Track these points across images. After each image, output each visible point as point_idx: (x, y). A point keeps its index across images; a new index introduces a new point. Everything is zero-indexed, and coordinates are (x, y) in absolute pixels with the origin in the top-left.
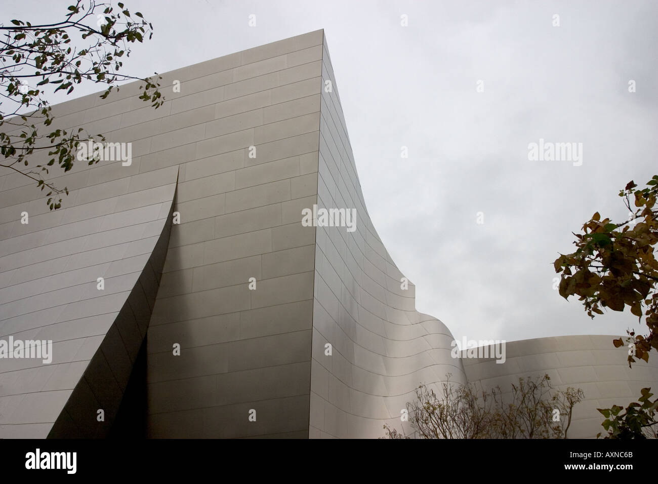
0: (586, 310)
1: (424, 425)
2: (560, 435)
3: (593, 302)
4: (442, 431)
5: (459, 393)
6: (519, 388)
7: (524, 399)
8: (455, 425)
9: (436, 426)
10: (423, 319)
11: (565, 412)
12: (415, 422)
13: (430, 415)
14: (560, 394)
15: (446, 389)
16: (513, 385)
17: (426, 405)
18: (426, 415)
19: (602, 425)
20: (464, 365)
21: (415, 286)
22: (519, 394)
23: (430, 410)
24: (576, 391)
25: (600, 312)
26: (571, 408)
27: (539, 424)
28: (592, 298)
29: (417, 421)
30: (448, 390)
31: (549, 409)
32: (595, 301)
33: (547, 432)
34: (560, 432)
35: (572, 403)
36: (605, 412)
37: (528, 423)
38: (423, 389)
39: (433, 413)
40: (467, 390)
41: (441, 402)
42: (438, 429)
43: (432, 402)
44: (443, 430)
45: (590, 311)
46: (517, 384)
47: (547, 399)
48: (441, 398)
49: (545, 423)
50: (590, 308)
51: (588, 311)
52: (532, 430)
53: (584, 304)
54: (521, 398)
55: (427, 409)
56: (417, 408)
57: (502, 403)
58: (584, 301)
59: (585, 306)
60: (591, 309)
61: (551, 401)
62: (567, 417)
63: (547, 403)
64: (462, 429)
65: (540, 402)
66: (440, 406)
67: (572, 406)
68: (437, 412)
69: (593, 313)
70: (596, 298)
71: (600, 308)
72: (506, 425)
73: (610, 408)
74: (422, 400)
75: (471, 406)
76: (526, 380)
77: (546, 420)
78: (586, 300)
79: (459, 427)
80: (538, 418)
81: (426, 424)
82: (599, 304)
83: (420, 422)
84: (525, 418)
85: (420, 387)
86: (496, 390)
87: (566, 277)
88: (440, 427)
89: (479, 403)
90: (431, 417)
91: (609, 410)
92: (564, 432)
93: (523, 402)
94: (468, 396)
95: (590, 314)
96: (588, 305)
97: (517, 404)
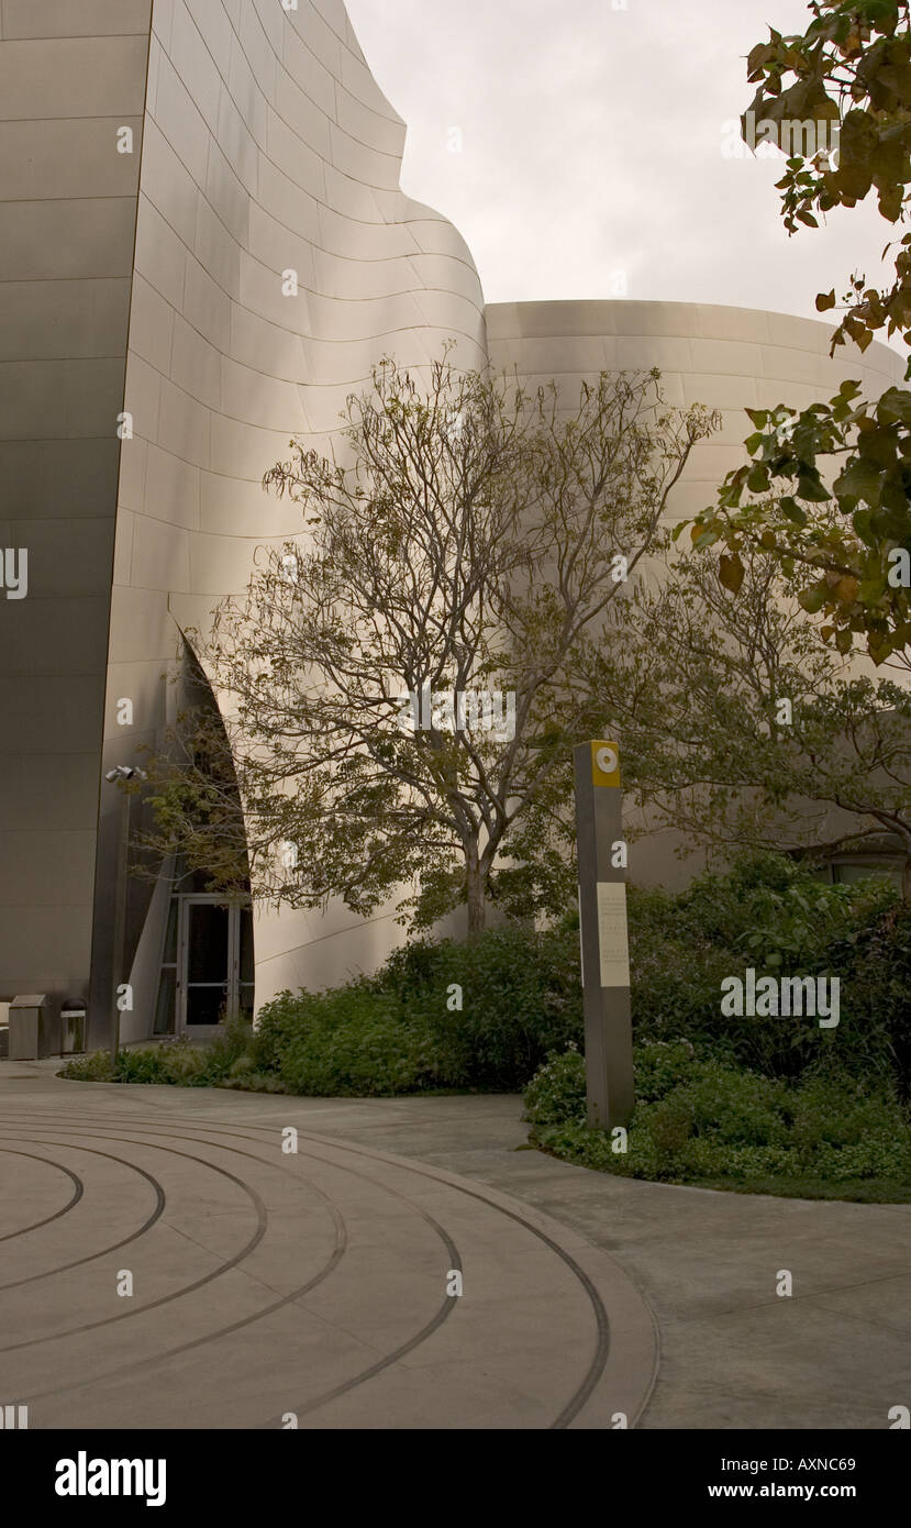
0: (782, 214)
1: (381, 448)
2: (654, 495)
3: (804, 195)
4: (417, 462)
5: (466, 385)
6: (596, 391)
7: (600, 417)
8: (446, 454)
9: (406, 452)
10: (414, 214)
11: (675, 452)
12: (360, 439)
13: (396, 428)
14: (675, 414)
15: (439, 375)
16: (585, 385)
17: (388, 404)
18: (387, 424)
19: (745, 442)
20: (488, 337)
21: (406, 126)
22: (594, 404)
23: (396, 414)
24: (709, 414)
25: (811, 222)
26: (689, 447)
27: (618, 469)
28: (804, 187)
29: (366, 436)
30: (443, 377)
31: (646, 443)
32: (807, 196)
33: (630, 486)
34: (653, 489)
35: (693, 439)
36: (758, 417)
37: (597, 466)
38: (389, 368)
39: (403, 424)
40: (483, 381)
41: (424, 402)
42: (408, 459)
43: (403, 400)
44: (420, 459)
45: (792, 216)
46: (593, 383)
47: (647, 423)
48: (424, 392)
49: (630, 469)
50: (793, 208)
51: (787, 215)
52: (603, 480)
53: (782, 197)
54: (594, 413)
55: (390, 413)
56: (369, 408)
57: (554, 418)
58: (785, 191)
59: (784, 202)
60: (794, 212)
61: (653, 428)
62: (677, 462)
63: (644, 430)
64: (460, 464)
65: (633, 427)
66: (419, 409)
67: (692, 443)
68: (413, 420)
69: (796, 222)
70: (813, 188)
71: (815, 212)
72: (550, 467)
73: (771, 411)
74: (382, 393)
75: (488, 417)
76: (614, 377)
77: (633, 465)
78: (791, 190)
79: (455, 460)
80: (620, 458)
81: (386, 445)
82: (815, 203)
83: (372, 439)
84: (593, 456)
85: (383, 363)
86: (547, 392)
87: (767, 96)
88: (414, 454)
89: (507, 412)
90: (397, 432)
91: (767, 412)
92: (662, 492)
93: (598, 421)
94: (484, 398)
95: (788, 223)
96: (790, 200)
97: (583, 425)
